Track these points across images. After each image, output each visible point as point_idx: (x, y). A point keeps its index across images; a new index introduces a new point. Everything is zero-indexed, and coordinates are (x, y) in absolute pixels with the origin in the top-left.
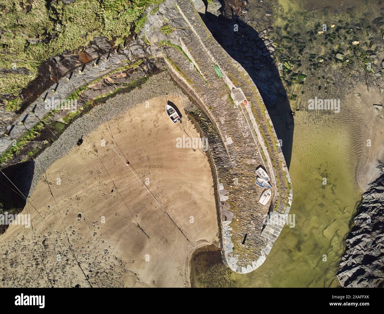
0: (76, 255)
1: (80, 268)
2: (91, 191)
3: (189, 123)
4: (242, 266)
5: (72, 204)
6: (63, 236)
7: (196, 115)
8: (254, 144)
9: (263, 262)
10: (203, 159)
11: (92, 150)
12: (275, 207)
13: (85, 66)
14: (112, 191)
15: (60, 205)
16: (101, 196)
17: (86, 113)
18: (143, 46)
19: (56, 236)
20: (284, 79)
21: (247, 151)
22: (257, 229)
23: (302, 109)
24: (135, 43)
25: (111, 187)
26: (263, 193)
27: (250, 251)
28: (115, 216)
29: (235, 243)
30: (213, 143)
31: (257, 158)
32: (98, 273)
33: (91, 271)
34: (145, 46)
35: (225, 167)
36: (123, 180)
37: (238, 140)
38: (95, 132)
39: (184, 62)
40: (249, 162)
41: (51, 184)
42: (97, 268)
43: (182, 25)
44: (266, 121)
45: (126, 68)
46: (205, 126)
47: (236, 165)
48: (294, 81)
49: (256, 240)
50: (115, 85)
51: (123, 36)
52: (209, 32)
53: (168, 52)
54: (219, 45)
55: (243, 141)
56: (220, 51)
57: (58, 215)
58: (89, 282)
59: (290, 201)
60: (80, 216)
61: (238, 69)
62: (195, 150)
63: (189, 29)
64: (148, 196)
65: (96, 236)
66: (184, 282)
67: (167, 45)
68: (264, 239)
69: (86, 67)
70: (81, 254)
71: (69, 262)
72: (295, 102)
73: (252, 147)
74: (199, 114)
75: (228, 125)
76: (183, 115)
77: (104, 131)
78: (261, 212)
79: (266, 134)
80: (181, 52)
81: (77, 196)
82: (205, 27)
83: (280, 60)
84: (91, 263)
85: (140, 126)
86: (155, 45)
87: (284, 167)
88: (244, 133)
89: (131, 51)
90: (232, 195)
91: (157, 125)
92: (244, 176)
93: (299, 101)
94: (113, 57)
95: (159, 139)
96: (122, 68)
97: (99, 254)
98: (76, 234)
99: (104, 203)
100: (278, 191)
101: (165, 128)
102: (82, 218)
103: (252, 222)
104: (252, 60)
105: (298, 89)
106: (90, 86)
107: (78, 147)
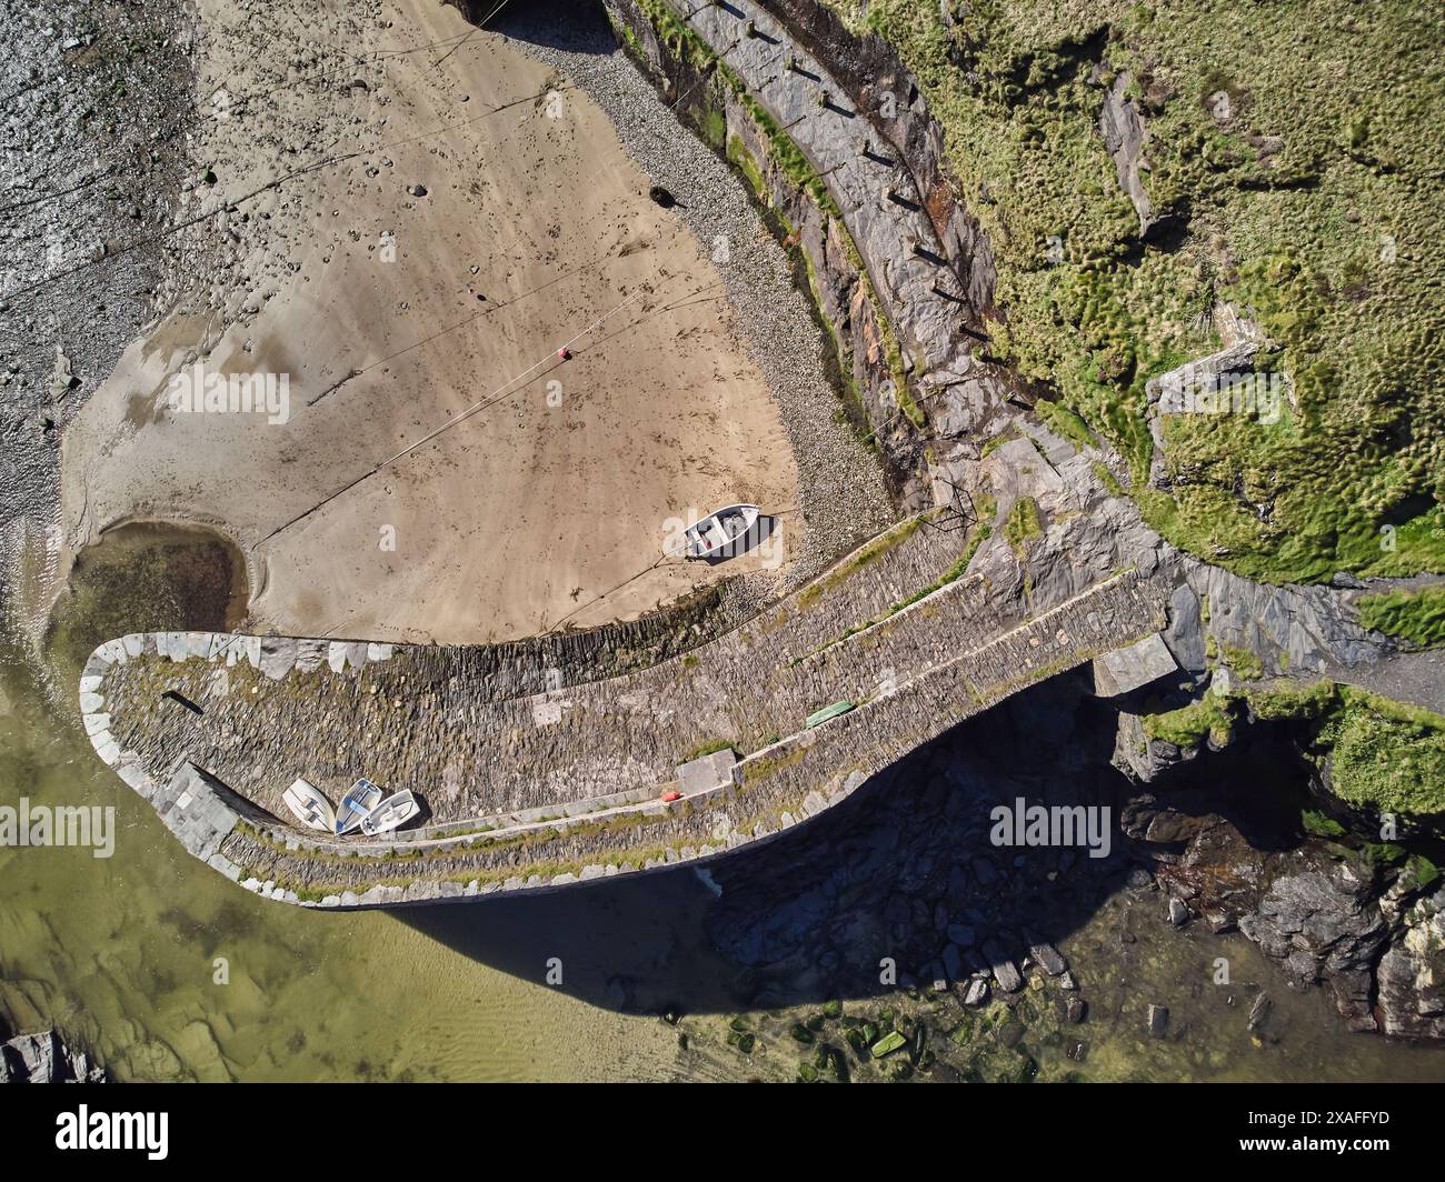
0: (303, 176)
1: (261, 187)
2: (495, 228)
3: (684, 586)
4: (106, 677)
5: (464, 170)
6: (366, 139)
7: (702, 615)
8: (515, 806)
9: (99, 753)
10: (537, 620)
11: (632, 238)
12: (247, 825)
13: (915, 208)
14: (481, 298)
15: (466, 133)
16: (471, 262)
17: (763, 220)
18: (978, 431)
19: (372, 120)
20: (828, 1015)
21: (495, 774)
22: (210, 752)
23: (687, 1063)
24: (994, 401)
25: (495, 294)
26: (328, 799)
27: (143, 715)
28: (399, 301)
29: (184, 666)
30: (564, 654)
31: (460, 806)
32: (237, 239)
33: (246, 218)
34: (977, 439)
35: (453, 681)
36: (514, 334)
37: (545, 749)
38: (694, 249)
39: (895, 586)
40: (451, 771)
41: (536, 105)
42: (250, 237)
43: (1038, 589)
44: (577, 861)
45: (892, 359)
46: (645, 638)
47: (450, 723)
48: (812, 1057)
49: (175, 743)
50: (843, 321)
51: (1018, 351)
52: (1000, 699)
53: (946, 526)
54: (934, 733)
55: (536, 766)
56: (910, 730)
57: (437, 126)
58: (215, 213)
59: (260, 884)
60: (421, 192)
61: (818, 794)
62: (575, 594)
63: (1021, 618)
64: (444, 414)
65: (348, 239)
66: (151, 502)
67: (978, 528)
68: (172, 770)
69: (912, 214)
70: (303, 192)
71: (286, 157)
72: (722, 1039)
73: (507, 795)
74: (702, 628)
75: (609, 718)
76: (715, 568)
77: (693, 281)
78: (265, 777)
79: (524, 849)
80: (939, 580)
81: (484, 183)
82: (1019, 680)
83: (919, 1019)
84: (269, 221)
85: (694, 405)
86: (981, 477)
87: (386, 893)
88: (565, 774)
89: (963, 382)
90: (341, 686)
91: (692, 468)
92: (402, 744)
93: (723, 1059)
94: (941, 313)
95: (639, 469)
96: (894, 346)
97: (292, 244)
98: (366, 180)
99: (449, 269)
100: (301, 848)
101: (675, 497)
102: (411, 199)
103: (238, 739)
104: (930, 895)
105: (775, 1065)
106: (833, 225)
107: (646, 191)
